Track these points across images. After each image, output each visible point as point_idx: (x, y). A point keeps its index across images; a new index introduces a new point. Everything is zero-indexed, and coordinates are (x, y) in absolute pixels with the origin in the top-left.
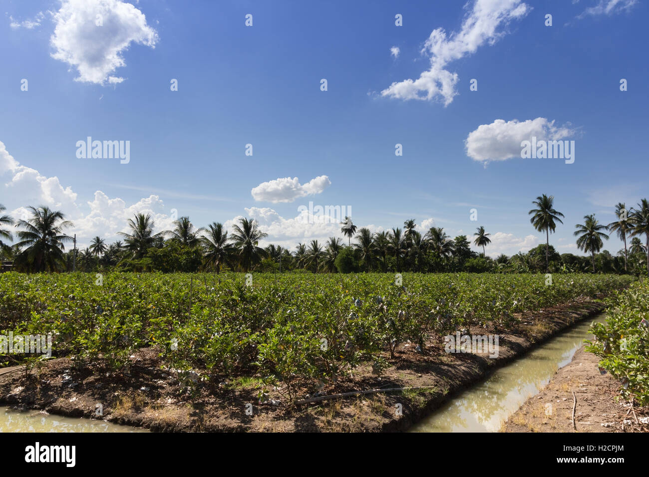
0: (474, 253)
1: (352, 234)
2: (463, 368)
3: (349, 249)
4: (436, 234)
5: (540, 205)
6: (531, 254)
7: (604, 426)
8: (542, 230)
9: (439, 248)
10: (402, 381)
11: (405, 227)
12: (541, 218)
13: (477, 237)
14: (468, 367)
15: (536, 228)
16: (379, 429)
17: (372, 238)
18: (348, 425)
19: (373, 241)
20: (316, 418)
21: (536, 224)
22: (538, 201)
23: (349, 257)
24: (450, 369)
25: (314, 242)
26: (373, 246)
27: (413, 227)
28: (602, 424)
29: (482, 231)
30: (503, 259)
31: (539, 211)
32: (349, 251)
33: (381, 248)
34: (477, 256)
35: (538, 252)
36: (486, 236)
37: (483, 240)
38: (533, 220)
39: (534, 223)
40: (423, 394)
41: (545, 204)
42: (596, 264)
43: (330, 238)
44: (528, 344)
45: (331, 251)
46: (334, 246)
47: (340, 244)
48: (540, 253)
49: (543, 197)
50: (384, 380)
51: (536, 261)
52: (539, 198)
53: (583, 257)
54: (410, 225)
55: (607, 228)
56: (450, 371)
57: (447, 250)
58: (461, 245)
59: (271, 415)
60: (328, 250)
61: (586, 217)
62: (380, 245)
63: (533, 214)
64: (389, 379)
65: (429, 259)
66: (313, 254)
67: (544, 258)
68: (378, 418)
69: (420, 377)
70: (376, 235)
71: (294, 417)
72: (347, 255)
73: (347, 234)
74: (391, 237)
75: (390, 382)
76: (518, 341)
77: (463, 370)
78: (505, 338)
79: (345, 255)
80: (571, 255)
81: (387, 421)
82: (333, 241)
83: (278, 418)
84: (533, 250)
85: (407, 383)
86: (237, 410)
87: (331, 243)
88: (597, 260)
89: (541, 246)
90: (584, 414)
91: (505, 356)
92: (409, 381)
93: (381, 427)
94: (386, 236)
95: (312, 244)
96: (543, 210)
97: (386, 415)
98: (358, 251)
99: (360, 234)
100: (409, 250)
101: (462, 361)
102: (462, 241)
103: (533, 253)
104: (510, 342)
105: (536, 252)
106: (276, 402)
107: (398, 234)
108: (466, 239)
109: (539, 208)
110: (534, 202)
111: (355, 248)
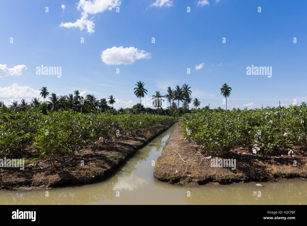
0: (109, 107)
1: (46, 96)
2: (127, 149)
3: (44, 104)
4: (91, 97)
5: (138, 85)
6: (134, 108)
7: (195, 161)
8: (139, 97)
9: (92, 104)
10: (104, 154)
11: (74, 94)
12: (139, 92)
13: (109, 100)
14: (128, 149)
15: (136, 96)
16: (103, 173)
17: (57, 98)
18: (89, 173)
19: (58, 100)
20: (70, 172)
21: (136, 94)
22: (137, 84)
23: (45, 108)
24: (122, 149)
25: (23, 100)
26: (58, 102)
27: (78, 94)
28: (194, 161)
29: (112, 97)
30: (121, 110)
31: (138, 88)
32: (45, 105)
33: (62, 103)
34: (110, 108)
35: (137, 106)
36: (114, 100)
37: (112, 101)
38: (135, 92)
39: (135, 94)
40: (115, 159)
41: (140, 85)
42: (159, 112)
43: (34, 98)
44: (146, 140)
45: (34, 105)
46: (36, 102)
47: (39, 101)
48: (137, 107)
49: (139, 82)
50: (95, 154)
51: (136, 111)
52: (138, 83)
53: (154, 109)
54: (77, 93)
55: (164, 97)
56: (122, 150)
57: (96, 105)
58: (103, 103)
59: (43, 174)
60: (32, 104)
61: (156, 92)
62: (62, 102)
63: (136, 90)
64: (98, 154)
65: (87, 110)
66: (22, 106)
67: (139, 110)
68: (101, 169)
69: (111, 152)
70: (60, 97)
71: (57, 173)
72: (44, 107)
73: (43, 96)
74: (68, 98)
75: (99, 155)
76: (143, 139)
77: (127, 150)
78: (137, 138)
79: (42, 107)
80: (150, 108)
81: (105, 170)
82: (36, 100)
83: (47, 174)
84: (135, 106)
85: (107, 155)
86: (21, 173)
87: (34, 100)
88: (159, 111)
89: (138, 104)
90: (186, 158)
91: (140, 145)
92: (107, 154)
93: (104, 172)
94: (65, 98)
95: (22, 101)
96: (139, 88)
97: (104, 167)
98: (50, 105)
99: (51, 96)
100: (78, 105)
101: (125, 146)
102: (104, 101)
103: (135, 107)
104: (140, 140)
105: (136, 107)
106: (43, 168)
107: (71, 96)
108: (106, 100)
109: (138, 87)
110: (136, 85)
111: (48, 103)
